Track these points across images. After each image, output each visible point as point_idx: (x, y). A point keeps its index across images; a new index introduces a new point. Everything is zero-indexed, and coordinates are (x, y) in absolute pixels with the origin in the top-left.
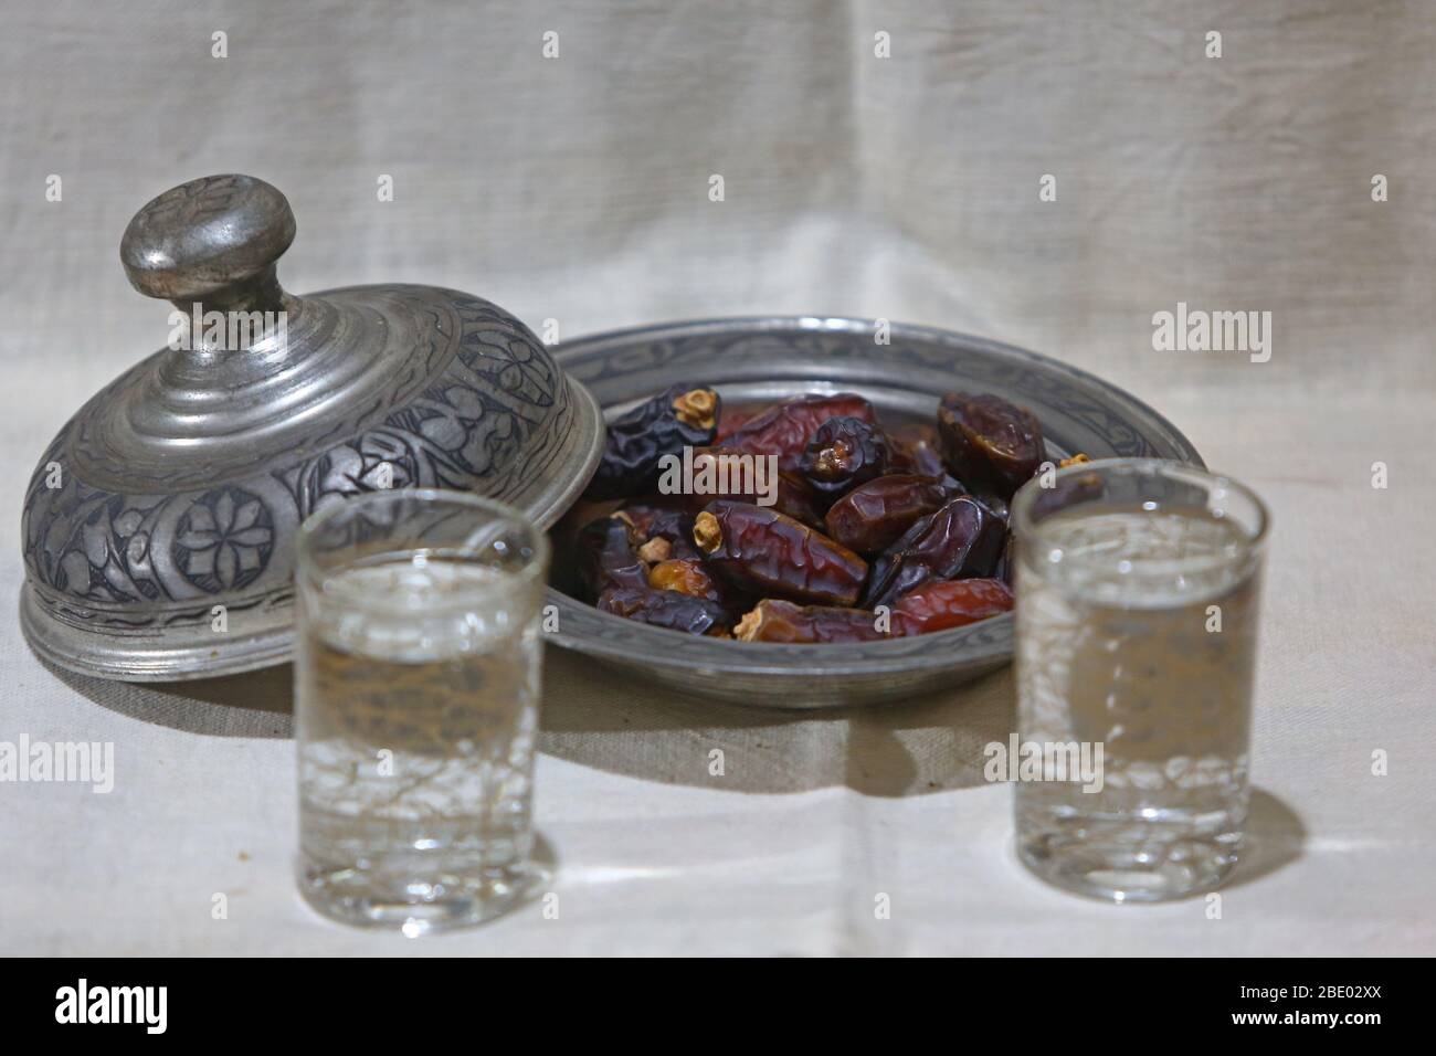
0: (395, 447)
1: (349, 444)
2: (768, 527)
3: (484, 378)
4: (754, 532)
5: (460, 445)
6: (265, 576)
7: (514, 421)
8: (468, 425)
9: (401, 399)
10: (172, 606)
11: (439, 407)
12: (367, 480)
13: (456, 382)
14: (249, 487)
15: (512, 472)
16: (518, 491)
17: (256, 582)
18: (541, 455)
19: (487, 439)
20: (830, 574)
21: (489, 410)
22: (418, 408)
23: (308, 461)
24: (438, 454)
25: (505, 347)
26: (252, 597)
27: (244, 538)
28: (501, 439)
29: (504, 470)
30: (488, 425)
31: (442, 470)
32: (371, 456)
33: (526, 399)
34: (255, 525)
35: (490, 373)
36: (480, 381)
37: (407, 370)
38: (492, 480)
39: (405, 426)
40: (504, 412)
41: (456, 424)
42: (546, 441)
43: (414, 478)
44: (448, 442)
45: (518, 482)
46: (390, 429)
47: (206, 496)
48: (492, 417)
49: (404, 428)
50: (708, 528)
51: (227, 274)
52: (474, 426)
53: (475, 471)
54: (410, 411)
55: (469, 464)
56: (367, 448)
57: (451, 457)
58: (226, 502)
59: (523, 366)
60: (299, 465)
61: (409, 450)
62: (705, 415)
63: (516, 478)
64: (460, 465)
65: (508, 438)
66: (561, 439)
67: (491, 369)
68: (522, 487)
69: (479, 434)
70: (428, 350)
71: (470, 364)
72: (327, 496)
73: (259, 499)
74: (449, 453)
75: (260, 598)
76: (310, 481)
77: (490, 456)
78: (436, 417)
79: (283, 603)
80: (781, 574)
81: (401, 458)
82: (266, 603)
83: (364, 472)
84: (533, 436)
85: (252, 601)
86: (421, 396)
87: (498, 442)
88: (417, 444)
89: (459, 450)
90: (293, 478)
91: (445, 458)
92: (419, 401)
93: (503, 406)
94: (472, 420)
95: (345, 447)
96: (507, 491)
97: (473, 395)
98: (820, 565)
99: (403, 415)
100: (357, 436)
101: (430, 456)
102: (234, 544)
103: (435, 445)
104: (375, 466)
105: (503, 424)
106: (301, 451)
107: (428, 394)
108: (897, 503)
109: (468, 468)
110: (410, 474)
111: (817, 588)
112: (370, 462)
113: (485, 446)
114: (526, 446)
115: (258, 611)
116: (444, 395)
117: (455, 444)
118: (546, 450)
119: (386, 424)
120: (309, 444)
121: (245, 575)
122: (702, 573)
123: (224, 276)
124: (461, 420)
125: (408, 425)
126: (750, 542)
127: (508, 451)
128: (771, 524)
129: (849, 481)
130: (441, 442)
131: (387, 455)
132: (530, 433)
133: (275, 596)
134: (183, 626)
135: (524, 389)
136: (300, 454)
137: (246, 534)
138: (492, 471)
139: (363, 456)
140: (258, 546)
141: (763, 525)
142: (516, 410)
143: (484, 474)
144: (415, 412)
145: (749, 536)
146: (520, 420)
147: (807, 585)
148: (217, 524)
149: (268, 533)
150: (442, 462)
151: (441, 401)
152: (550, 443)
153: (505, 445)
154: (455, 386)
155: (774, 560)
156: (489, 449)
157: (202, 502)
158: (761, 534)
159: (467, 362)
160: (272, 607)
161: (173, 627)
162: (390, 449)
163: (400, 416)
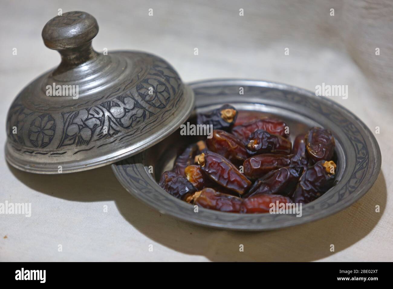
0: (99, 113)
1: (86, 109)
2: (219, 163)
3: (140, 96)
4: (214, 164)
5: (121, 117)
6: (50, 146)
7: (144, 112)
8: (126, 111)
9: (110, 97)
10: (26, 148)
11: (120, 103)
12: (86, 122)
13: (130, 95)
14: (53, 116)
15: (138, 129)
16: (140, 135)
17: (47, 147)
18: (152, 124)
19: (132, 117)
20: (236, 183)
21: (136, 107)
22: (113, 102)
23: (73, 112)
24: (113, 119)
25: (155, 86)
26: (45, 151)
27: (46, 132)
28: (137, 117)
29: (135, 128)
30: (134, 112)
31: (112, 123)
32: (91, 115)
33: (153, 105)
34: (50, 129)
35: (144, 94)
36: (138, 96)
37: (118, 88)
38: (129, 130)
39: (106, 107)
40: (142, 108)
41: (122, 110)
42: (156, 120)
43: (102, 125)
44: (117, 115)
45: (140, 132)
46: (101, 107)
47: (41, 115)
48: (136, 110)
49: (105, 108)
50: (201, 159)
51: (65, 46)
52: (128, 112)
53: (124, 126)
54: (110, 102)
55: (122, 124)
56: (91, 112)
57: (117, 121)
58: (46, 119)
59: (158, 94)
60: (70, 112)
61: (104, 115)
62: (229, 118)
63: (139, 131)
64: (119, 124)
65: (140, 117)
66: (164, 120)
67: (145, 93)
68: (141, 134)
69: (129, 114)
70: (130, 81)
71: (139, 90)
72: (73, 125)
73: (54, 120)
74: (116, 119)
75: (47, 152)
76: (71, 118)
77: (131, 122)
78: (117, 106)
79: (54, 155)
80: (219, 179)
81: (100, 117)
82: (49, 154)
83: (87, 119)
84: (151, 118)
85: (45, 152)
86: (116, 98)
87: (136, 118)
88: (107, 114)
89: (120, 119)
90: (66, 116)
91: (114, 120)
92: (115, 100)
93: (142, 106)
94: (128, 109)
95: (85, 110)
96: (134, 135)
97: (133, 101)
98: (232, 179)
99: (107, 103)
100: (90, 107)
101: (109, 118)
102: (43, 133)
103: (113, 116)
104: (92, 118)
105: (140, 112)
106: (72, 108)
107: (119, 98)
108: (266, 164)
109: (122, 125)
110: (101, 123)
111: (230, 187)
112: (90, 116)
113: (130, 119)
114: (146, 121)
115: (47, 156)
116: (124, 99)
117: (119, 117)
118: (155, 123)
119: (101, 105)
120: (76, 106)
121: (44, 144)
122: (199, 172)
123: (64, 46)
124: (125, 109)
125: (107, 107)
126: (212, 167)
127: (138, 122)
128: (220, 162)
129: (256, 152)
130: (115, 115)
131: (96, 116)
132: (150, 117)
133: (52, 153)
134: (28, 154)
135: (154, 102)
136: (72, 109)
137: (47, 131)
138: (130, 127)
139: (89, 114)
140: (49, 136)
141: (218, 162)
142: (147, 108)
143: (127, 128)
144: (111, 103)
145: (212, 165)
146: (147, 112)
147: (227, 184)
148: (41, 125)
149: (53, 132)
150: (113, 121)
151: (121, 101)
152: (158, 121)
153: (138, 119)
154: (129, 97)
155: (218, 174)
156: (131, 120)
157: (40, 116)
158: (216, 165)
159: (138, 89)
160: (51, 156)
161: (25, 154)
162: (98, 113)
163: (106, 103)
